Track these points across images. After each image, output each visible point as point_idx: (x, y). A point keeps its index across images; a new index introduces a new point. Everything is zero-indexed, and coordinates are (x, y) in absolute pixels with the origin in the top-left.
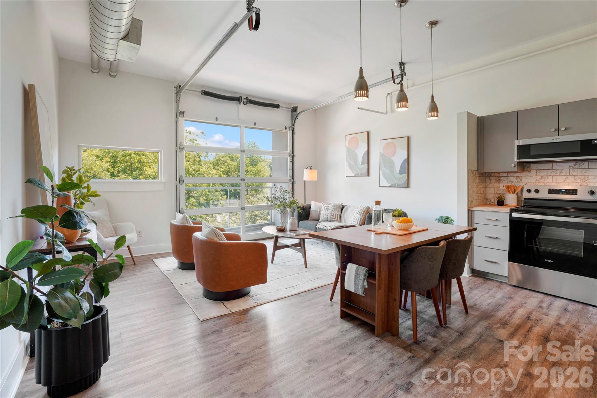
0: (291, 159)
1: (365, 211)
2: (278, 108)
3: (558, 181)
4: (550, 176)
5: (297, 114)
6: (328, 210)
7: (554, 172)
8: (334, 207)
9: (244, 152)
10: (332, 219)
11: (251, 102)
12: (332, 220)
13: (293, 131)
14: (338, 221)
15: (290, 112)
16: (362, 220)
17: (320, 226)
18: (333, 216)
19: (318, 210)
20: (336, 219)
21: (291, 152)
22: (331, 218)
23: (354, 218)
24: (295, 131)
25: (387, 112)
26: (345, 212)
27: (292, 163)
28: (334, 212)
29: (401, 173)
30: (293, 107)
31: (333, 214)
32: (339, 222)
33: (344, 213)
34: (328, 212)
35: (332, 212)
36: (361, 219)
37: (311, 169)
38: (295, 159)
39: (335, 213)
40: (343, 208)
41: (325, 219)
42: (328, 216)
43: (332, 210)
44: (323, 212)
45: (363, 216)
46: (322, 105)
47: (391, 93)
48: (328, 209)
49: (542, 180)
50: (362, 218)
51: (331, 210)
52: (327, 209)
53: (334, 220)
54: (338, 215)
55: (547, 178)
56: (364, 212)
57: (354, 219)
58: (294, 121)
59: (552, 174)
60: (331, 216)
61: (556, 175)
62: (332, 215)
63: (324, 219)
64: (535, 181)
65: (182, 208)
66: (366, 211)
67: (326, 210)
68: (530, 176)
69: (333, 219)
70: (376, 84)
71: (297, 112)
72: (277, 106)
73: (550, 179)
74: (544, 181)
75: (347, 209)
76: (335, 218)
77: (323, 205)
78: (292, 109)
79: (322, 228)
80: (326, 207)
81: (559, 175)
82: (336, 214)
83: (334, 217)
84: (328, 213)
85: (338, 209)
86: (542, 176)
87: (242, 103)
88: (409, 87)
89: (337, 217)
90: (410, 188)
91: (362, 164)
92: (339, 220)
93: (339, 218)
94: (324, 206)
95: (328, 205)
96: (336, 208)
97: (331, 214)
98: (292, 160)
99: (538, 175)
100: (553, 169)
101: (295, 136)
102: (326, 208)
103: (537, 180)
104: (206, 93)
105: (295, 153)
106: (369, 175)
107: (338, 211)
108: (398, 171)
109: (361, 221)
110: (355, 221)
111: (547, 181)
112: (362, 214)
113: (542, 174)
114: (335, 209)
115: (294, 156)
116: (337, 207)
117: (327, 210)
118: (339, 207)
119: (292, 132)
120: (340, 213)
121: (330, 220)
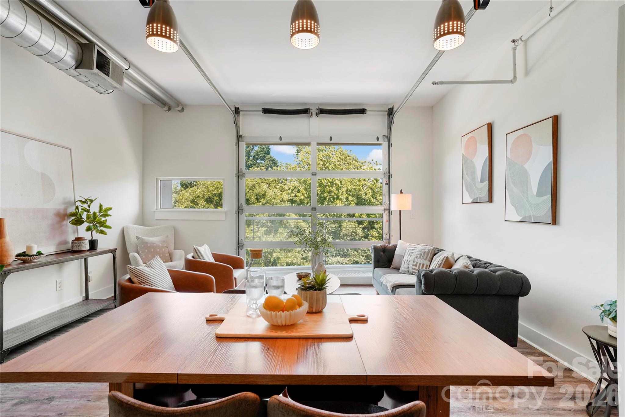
0: (388, 180)
2: (363, 114)
5: (392, 118)
6: (411, 255)
10: (413, 271)
11: (323, 111)
13: (389, 141)
15: (387, 117)
18: (416, 266)
19: (402, 255)
21: (387, 171)
22: (413, 269)
24: (393, 141)
25: (515, 77)
27: (388, 186)
28: (419, 259)
29: (540, 194)
30: (388, 109)
31: (417, 263)
35: (416, 260)
37: (401, 192)
38: (392, 180)
39: (419, 261)
41: (405, 269)
42: (409, 265)
44: (405, 258)
48: (412, 254)
51: (415, 256)
58: (390, 127)
60: (413, 265)
62: (415, 264)
67: (409, 255)
69: (415, 271)
72: (362, 111)
77: (409, 247)
80: (410, 251)
82: (420, 264)
83: (417, 268)
87: (314, 116)
89: (423, 268)
90: (559, 224)
91: (482, 181)
94: (409, 249)
95: (414, 249)
96: (423, 253)
97: (414, 262)
98: (388, 182)
101: (392, 149)
104: (266, 111)
105: (392, 172)
106: (491, 200)
107: (426, 259)
108: (535, 190)
115: (391, 176)
118: (428, 252)
120: (429, 263)
121: (411, 272)
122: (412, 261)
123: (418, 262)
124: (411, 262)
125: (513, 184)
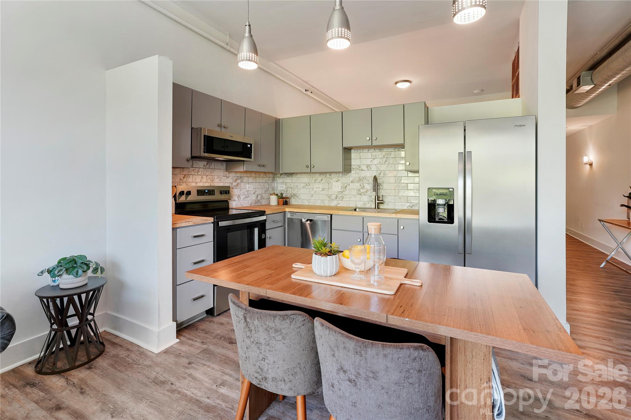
3: (196, 181)
4: (191, 175)
7: (193, 170)
49: (185, 180)
55: (188, 177)
59: (192, 173)
61: (196, 174)
64: (179, 181)
68: (175, 174)
73: (190, 180)
74: (187, 180)
81: (197, 174)
86: (185, 175)
99: (181, 173)
100: (193, 167)
103: (181, 179)
111: (189, 181)
113: (185, 173)
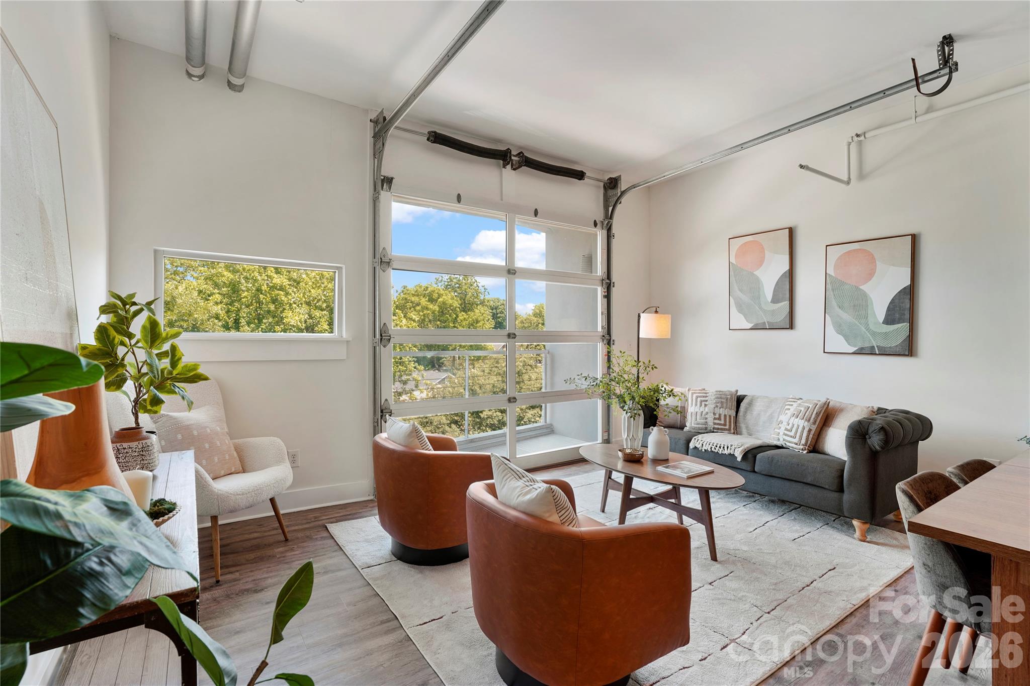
0: (606, 290)
1: (820, 412)
2: (580, 179)
5: (619, 194)
6: (706, 405)
8: (721, 398)
9: (515, 274)
10: (716, 426)
11: (528, 162)
12: (718, 429)
13: (609, 230)
14: (732, 431)
15: (602, 191)
16: (812, 432)
17: (701, 445)
18: (719, 419)
20: (727, 427)
21: (605, 276)
22: (715, 424)
23: (789, 428)
25: (849, 178)
26: (747, 409)
27: (606, 299)
28: (721, 409)
29: (891, 321)
30: (610, 179)
31: (720, 415)
32: (734, 433)
33: (746, 412)
34: (707, 409)
35: (717, 411)
36: (810, 431)
37: (656, 312)
38: (614, 291)
39: (722, 411)
40: (740, 400)
41: (700, 426)
42: (706, 419)
43: (717, 406)
44: (691, 409)
45: (814, 423)
46: (668, 175)
47: (865, 133)
48: (707, 403)
50: (814, 428)
51: (714, 406)
52: (704, 403)
53: (722, 429)
54: (730, 416)
56: (818, 414)
57: (786, 429)
58: (610, 209)
60: (715, 419)
62: (717, 416)
63: (698, 426)
65: (386, 400)
66: (823, 411)
67: (701, 405)
69: (720, 427)
70: (791, 128)
71: (619, 190)
72: (581, 175)
75: (750, 404)
76: (725, 425)
77: (693, 394)
78: (606, 182)
79: (704, 448)
80: (699, 399)
82: (725, 415)
83: (722, 422)
84: (707, 413)
85: (729, 404)
87: (510, 166)
88: (918, 113)
89: (730, 422)
90: (917, 357)
91: (775, 300)
92: (734, 429)
93: (734, 424)
94: (695, 396)
95: (705, 395)
96: (724, 401)
97: (714, 414)
98: (606, 294)
101: (615, 243)
102: (701, 402)
104: (438, 139)
105: (615, 278)
106: (791, 326)
107: (731, 409)
108: (881, 316)
109: (811, 436)
110: (792, 434)
112: (812, 419)
114: (722, 403)
115: (612, 285)
116: (727, 399)
117: (703, 406)
118: (731, 398)
119: (606, 231)
120: (735, 413)
121: (712, 429)
122: (711, 413)
123: (721, 413)
124: (709, 414)
125: (840, 308)
